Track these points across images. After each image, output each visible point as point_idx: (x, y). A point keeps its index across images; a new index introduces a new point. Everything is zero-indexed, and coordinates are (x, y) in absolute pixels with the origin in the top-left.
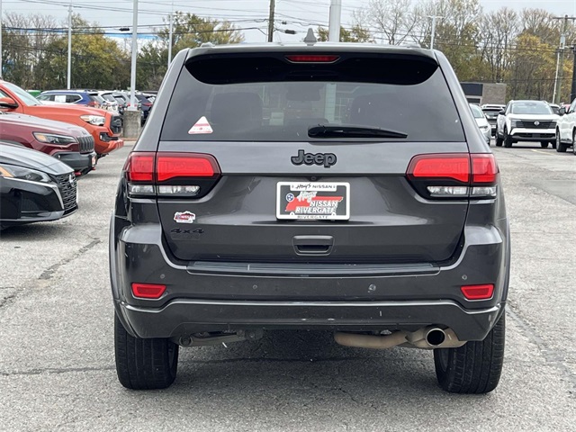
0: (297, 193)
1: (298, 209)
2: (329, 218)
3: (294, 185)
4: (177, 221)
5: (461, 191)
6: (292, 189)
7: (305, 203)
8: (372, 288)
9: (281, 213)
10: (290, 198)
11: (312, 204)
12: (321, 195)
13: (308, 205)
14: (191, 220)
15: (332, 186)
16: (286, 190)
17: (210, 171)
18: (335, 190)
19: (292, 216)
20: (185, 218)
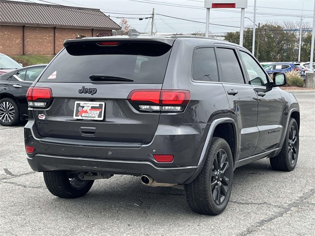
0: (83, 107)
1: (83, 115)
2: (95, 119)
3: (82, 103)
4: (40, 118)
5: (157, 108)
6: (81, 105)
7: (86, 112)
8: (110, 153)
9: (76, 116)
10: (80, 109)
11: (89, 112)
12: (93, 108)
13: (87, 112)
14: (44, 118)
15: (97, 104)
16: (78, 105)
17: (49, 96)
18: (98, 106)
19: (80, 118)
20: (42, 117)
